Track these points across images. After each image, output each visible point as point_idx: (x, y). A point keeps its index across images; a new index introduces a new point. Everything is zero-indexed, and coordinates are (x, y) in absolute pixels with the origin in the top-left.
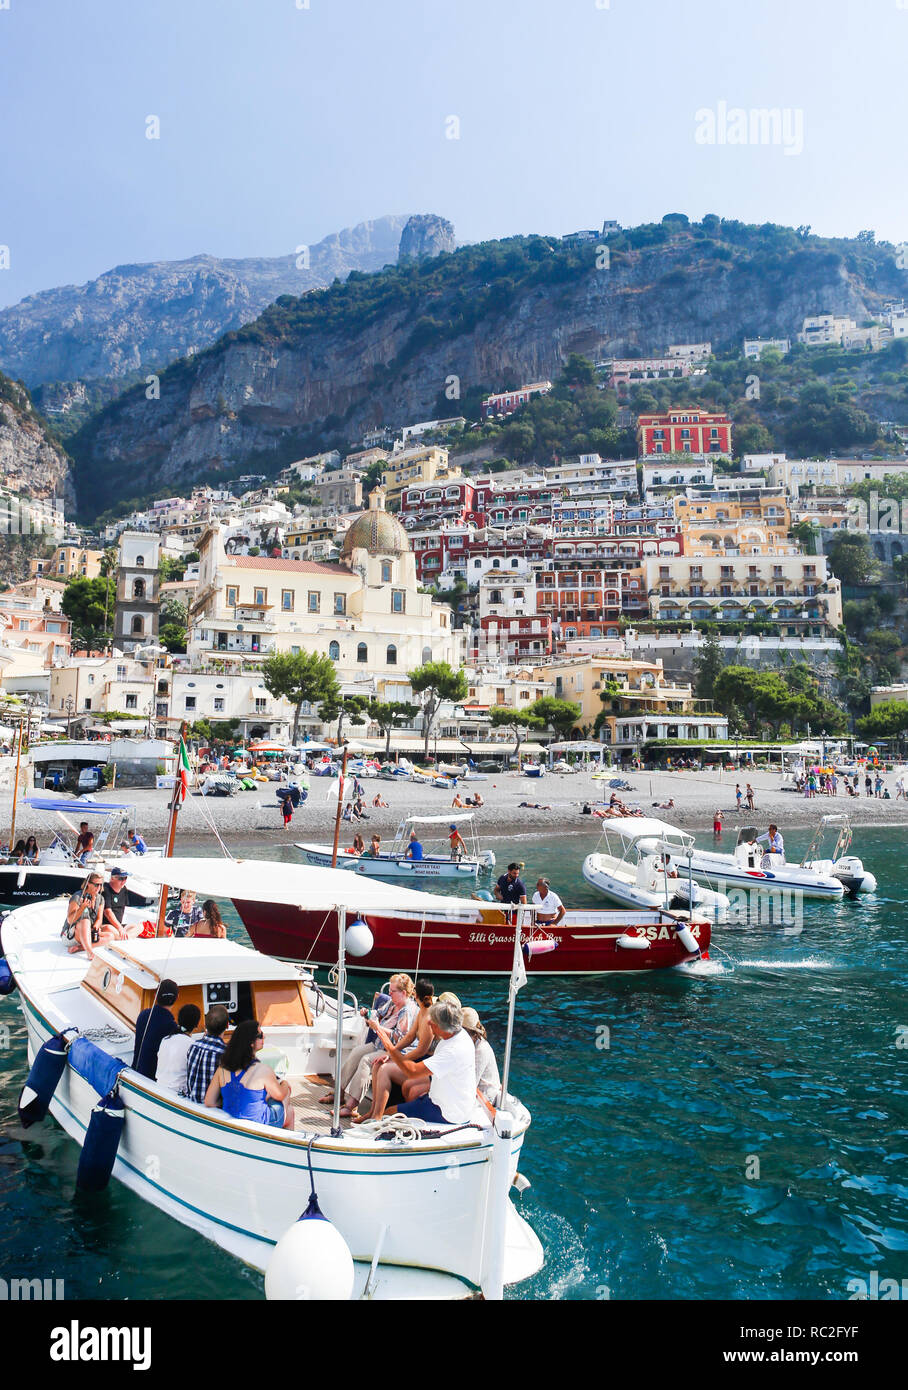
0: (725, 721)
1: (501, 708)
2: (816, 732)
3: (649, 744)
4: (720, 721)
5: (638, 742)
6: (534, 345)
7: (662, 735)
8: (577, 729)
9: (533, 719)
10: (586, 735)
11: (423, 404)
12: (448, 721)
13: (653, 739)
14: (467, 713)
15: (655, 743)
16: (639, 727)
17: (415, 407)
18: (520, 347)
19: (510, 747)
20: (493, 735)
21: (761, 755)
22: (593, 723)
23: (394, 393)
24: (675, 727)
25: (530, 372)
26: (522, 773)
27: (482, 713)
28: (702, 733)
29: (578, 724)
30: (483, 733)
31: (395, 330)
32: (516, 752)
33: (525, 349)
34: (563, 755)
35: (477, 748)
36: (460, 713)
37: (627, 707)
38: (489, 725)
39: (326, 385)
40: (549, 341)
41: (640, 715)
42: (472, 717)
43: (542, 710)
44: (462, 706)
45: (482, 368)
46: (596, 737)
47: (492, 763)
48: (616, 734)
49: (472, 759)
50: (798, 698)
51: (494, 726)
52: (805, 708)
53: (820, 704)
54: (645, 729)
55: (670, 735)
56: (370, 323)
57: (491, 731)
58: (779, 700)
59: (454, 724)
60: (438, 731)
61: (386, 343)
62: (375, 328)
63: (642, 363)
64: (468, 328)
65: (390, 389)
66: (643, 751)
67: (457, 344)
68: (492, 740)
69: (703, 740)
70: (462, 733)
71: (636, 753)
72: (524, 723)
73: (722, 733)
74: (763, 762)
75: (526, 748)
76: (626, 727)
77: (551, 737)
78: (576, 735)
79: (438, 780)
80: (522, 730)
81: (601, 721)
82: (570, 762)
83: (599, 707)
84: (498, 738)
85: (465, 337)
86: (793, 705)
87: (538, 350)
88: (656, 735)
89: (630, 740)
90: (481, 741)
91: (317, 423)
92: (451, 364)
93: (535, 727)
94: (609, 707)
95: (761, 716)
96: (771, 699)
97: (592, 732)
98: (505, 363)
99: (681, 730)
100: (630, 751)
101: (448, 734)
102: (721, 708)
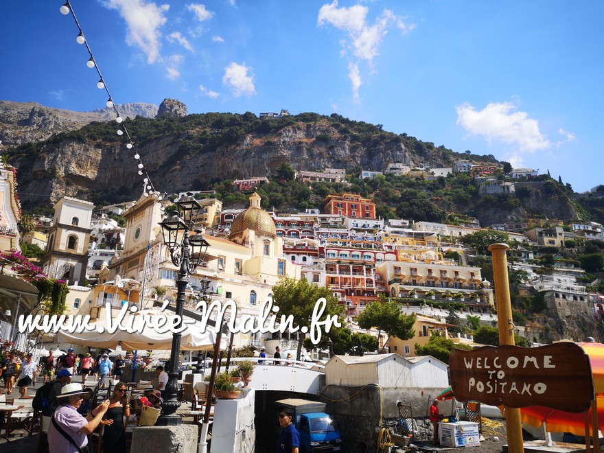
6: (251, 161)
11: (184, 185)
17: (179, 185)
18: (243, 160)
23: (166, 177)
25: (248, 174)
31: (166, 146)
33: (247, 162)
39: (121, 170)
40: (260, 160)
45: (219, 170)
56: (150, 141)
61: (160, 152)
62: (154, 144)
63: (315, 173)
64: (213, 149)
65: (164, 176)
67: (205, 156)
85: (210, 153)
87: (254, 163)
91: (113, 189)
92: (201, 166)
98: (235, 167)
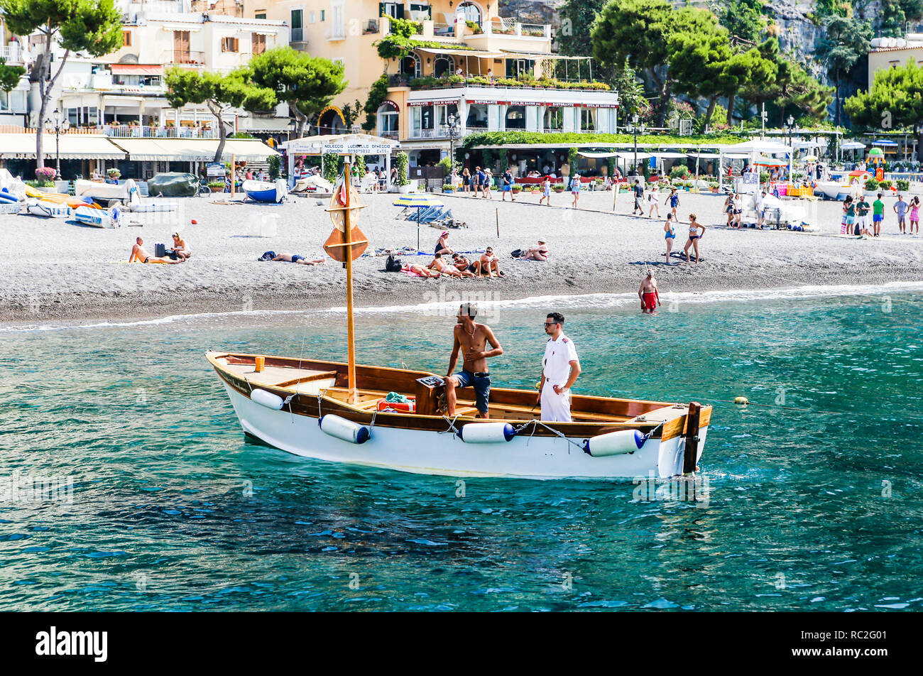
0: (612, 98)
1: (186, 70)
2: (777, 119)
3: (471, 142)
4: (604, 98)
5: (453, 136)
7: (496, 123)
8: (332, 113)
9: (252, 91)
10: (349, 123)
12: (80, 96)
13: (479, 133)
14: (116, 80)
15: (482, 140)
16: (453, 109)
19: (204, 148)
20: (170, 125)
21: (677, 162)
22: (364, 100)
24: (521, 109)
26: (242, 196)
27: (148, 80)
28: (571, 120)
29: (336, 102)
30: (150, 120)
32: (217, 158)
34: (312, 161)
35: (140, 148)
36: (103, 80)
37: (429, 69)
38: (165, 103)
41: (455, 85)
42: (127, 87)
43: (268, 76)
44: (107, 67)
46: (369, 126)
47: (179, 177)
48: (409, 121)
49: (131, 169)
50: (747, 57)
51: (176, 105)
52: (759, 77)
53: (783, 68)
54: (464, 112)
55: (510, 124)
57: (167, 114)
58: (712, 59)
59: (92, 102)
60: (60, 116)
66: (459, 154)
68: (170, 132)
69: (570, 135)
70: (109, 119)
71: (447, 159)
72: (236, 99)
73: (606, 121)
74: (681, 175)
75: (239, 149)
76: (428, 108)
77: (284, 126)
78: (329, 123)
79: (80, 210)
80: (229, 112)
81: (379, 97)
82: (329, 174)
83: (378, 68)
84: (181, 130)
86: (738, 70)
88: (484, 124)
89: (434, 133)
90: (148, 135)
93: (256, 107)
94: (394, 68)
95: (679, 90)
96: (699, 59)
97: (362, 118)
99: (531, 113)
100: (436, 154)
101: (81, 120)
102: (603, 73)
